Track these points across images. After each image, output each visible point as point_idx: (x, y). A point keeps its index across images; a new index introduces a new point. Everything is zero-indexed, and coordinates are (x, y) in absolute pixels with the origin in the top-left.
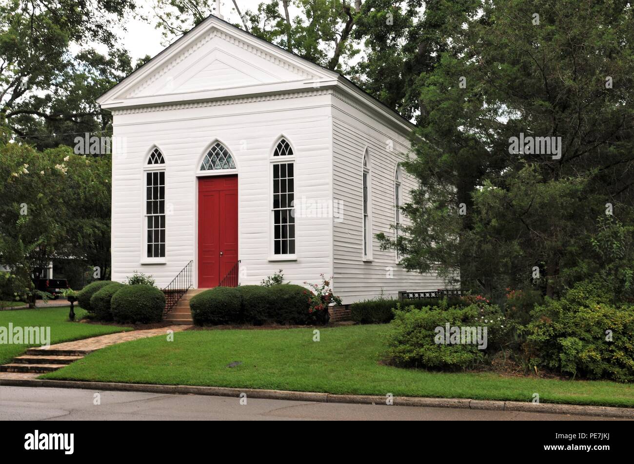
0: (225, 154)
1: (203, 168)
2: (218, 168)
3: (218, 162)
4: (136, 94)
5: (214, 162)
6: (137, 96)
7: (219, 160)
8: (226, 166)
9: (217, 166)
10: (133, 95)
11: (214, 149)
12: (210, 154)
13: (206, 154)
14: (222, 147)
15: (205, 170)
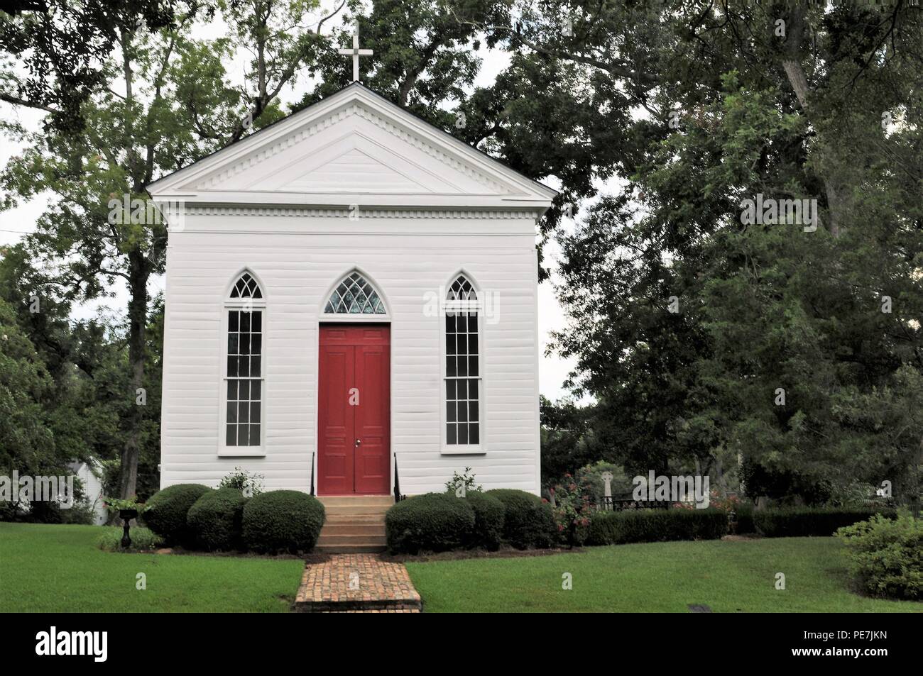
0: (368, 291)
1: (329, 310)
2: (356, 310)
3: (354, 302)
4: (214, 185)
5: (348, 302)
6: (215, 188)
7: (358, 300)
8: (368, 310)
9: (353, 308)
10: (208, 186)
11: (348, 282)
12: (341, 290)
13: (335, 289)
14: (361, 280)
15: (332, 312)
